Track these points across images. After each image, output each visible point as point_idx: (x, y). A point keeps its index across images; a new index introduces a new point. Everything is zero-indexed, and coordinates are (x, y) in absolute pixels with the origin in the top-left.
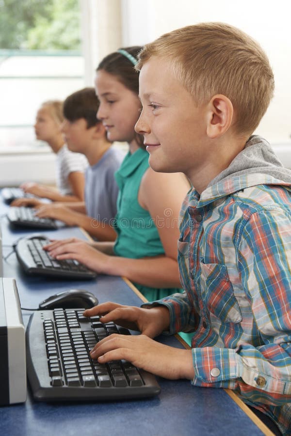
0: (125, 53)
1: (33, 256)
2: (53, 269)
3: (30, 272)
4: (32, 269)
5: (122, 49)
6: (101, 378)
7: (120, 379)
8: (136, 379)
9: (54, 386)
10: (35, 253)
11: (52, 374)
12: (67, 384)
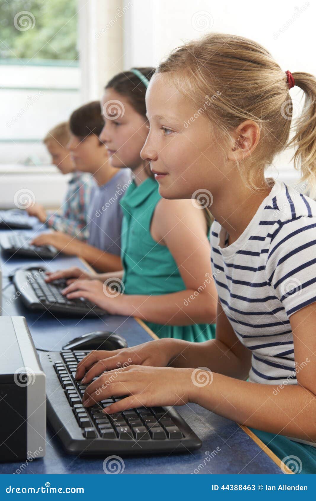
0: (138, 73)
1: (34, 290)
2: (58, 305)
3: (33, 307)
4: (34, 304)
5: (136, 69)
6: (137, 430)
7: (158, 431)
8: (174, 431)
9: (87, 438)
10: (36, 286)
11: (82, 425)
12: (101, 436)
